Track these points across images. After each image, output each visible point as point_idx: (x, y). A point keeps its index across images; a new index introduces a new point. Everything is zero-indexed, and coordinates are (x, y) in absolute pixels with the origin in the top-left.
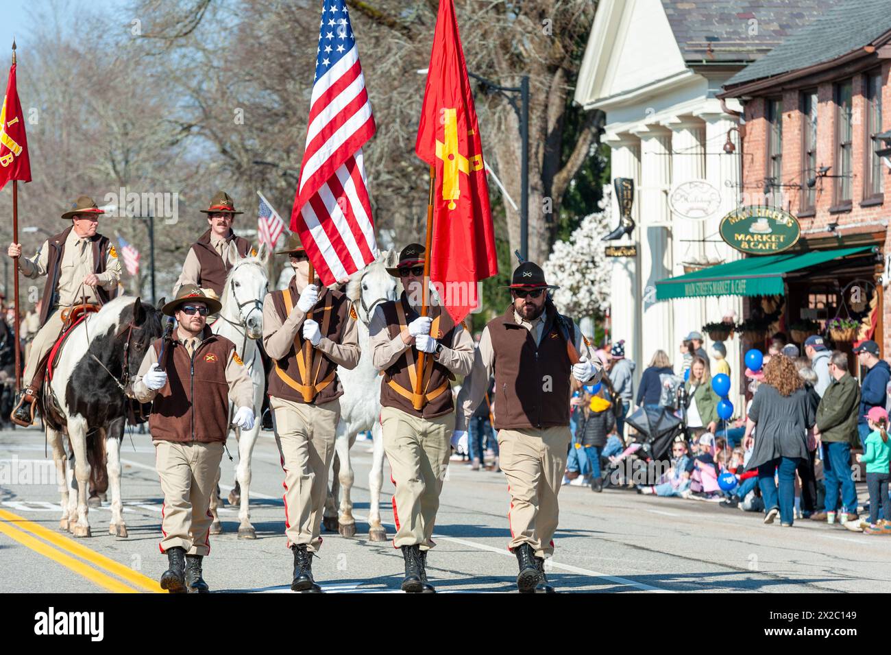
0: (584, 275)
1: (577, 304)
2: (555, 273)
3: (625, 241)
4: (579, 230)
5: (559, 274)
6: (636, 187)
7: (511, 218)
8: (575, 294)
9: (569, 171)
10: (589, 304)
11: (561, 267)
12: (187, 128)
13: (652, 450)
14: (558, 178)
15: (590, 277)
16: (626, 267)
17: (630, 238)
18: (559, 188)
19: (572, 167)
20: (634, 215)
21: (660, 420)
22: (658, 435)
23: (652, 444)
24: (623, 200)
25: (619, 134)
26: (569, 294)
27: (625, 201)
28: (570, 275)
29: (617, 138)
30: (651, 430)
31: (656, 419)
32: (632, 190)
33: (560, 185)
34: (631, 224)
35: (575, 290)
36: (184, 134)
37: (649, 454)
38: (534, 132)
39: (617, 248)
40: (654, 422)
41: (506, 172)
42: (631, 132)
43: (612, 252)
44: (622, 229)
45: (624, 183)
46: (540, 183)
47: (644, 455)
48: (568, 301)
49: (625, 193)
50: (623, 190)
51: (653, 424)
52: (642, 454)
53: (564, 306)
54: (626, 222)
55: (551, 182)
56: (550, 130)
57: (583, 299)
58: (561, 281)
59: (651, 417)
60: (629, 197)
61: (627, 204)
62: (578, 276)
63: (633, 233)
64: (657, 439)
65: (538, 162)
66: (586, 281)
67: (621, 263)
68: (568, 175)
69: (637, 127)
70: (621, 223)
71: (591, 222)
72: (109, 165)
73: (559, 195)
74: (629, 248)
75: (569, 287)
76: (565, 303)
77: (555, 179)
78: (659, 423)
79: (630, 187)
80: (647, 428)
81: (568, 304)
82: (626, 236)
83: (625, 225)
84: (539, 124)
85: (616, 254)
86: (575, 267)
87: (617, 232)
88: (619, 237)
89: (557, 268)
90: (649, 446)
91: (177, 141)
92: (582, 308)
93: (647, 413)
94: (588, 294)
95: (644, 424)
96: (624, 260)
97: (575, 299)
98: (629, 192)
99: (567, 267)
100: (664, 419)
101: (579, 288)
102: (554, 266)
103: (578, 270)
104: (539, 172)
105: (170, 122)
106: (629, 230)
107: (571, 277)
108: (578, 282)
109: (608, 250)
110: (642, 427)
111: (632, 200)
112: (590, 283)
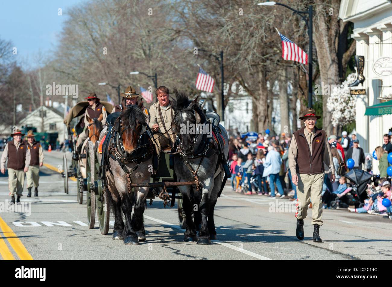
0: (347, 104)
1: (344, 118)
2: (333, 103)
3: (360, 87)
4: (345, 81)
5: (335, 103)
6: (366, 60)
7: (323, 75)
8: (343, 113)
9: (351, 52)
10: (350, 118)
11: (336, 100)
12: (178, 32)
13: (358, 190)
14: (345, 56)
15: (350, 104)
16: (363, 100)
17: (362, 85)
18: (346, 60)
19: (352, 49)
20: (364, 74)
21: (362, 175)
22: (361, 183)
23: (358, 187)
24: (359, 66)
25: (359, 34)
26: (340, 113)
27: (360, 67)
28: (340, 104)
29: (359, 36)
30: (357, 181)
31: (360, 175)
32: (364, 62)
33: (346, 59)
34: (363, 79)
35: (342, 111)
36: (177, 35)
37: (356, 192)
38: (333, 32)
39: (356, 91)
40: (358, 177)
41: (320, 53)
42: (364, 32)
43: (354, 92)
44: (358, 81)
45: (360, 58)
46: (336, 58)
47: (354, 193)
48: (340, 117)
49: (360, 63)
50: (359, 62)
51: (358, 178)
52: (353, 192)
53: (338, 119)
54: (361, 77)
55: (342, 57)
56: (341, 31)
57: (347, 115)
58: (336, 107)
59: (357, 174)
60: (362, 65)
61: (361, 68)
62: (344, 104)
63: (364, 83)
64: (360, 185)
65: (335, 47)
66: (348, 106)
67: (360, 98)
68: (350, 53)
69: (367, 30)
70: (358, 78)
71: (351, 77)
72: (142, 51)
73: (346, 64)
74: (362, 90)
75: (340, 110)
76: (338, 117)
77: (344, 56)
78: (361, 177)
79: (362, 60)
80: (355, 180)
81: (340, 118)
82: (360, 84)
83: (360, 79)
84: (335, 28)
85: (356, 93)
86: (342, 100)
87: (356, 83)
88: (357, 85)
89: (334, 101)
90: (356, 188)
91: (174, 39)
92: (347, 120)
93: (355, 173)
94: (349, 113)
95: (354, 178)
96: (362, 96)
97: (343, 116)
98: (362, 63)
99: (339, 100)
100: (364, 175)
101: (344, 110)
102: (333, 99)
103: (344, 102)
104: (336, 52)
105: (169, 29)
106: (362, 82)
107: (341, 105)
108: (345, 107)
109: (352, 92)
110: (353, 179)
111: (363, 66)
112: (350, 107)
